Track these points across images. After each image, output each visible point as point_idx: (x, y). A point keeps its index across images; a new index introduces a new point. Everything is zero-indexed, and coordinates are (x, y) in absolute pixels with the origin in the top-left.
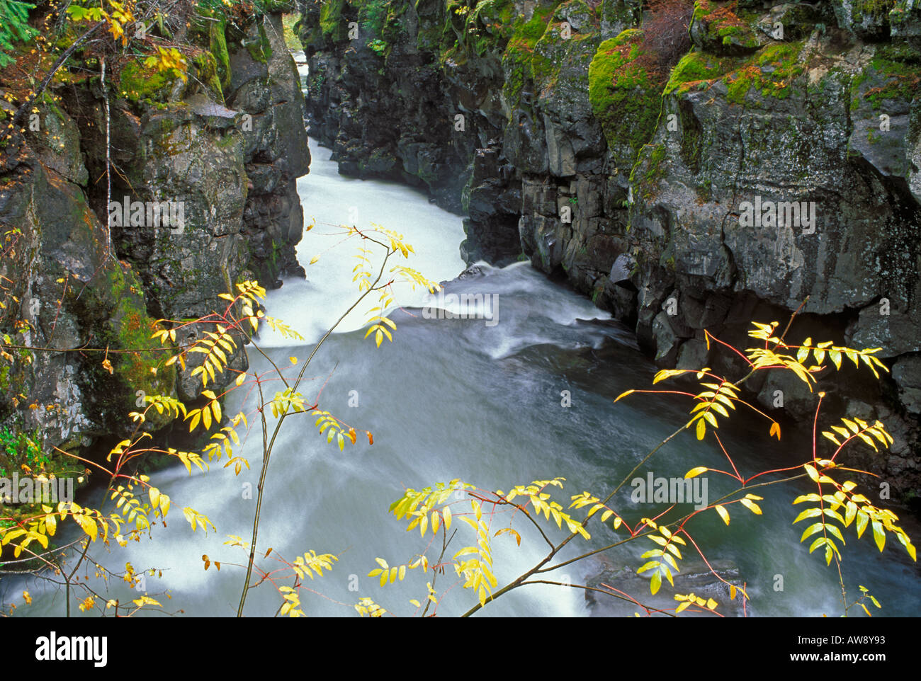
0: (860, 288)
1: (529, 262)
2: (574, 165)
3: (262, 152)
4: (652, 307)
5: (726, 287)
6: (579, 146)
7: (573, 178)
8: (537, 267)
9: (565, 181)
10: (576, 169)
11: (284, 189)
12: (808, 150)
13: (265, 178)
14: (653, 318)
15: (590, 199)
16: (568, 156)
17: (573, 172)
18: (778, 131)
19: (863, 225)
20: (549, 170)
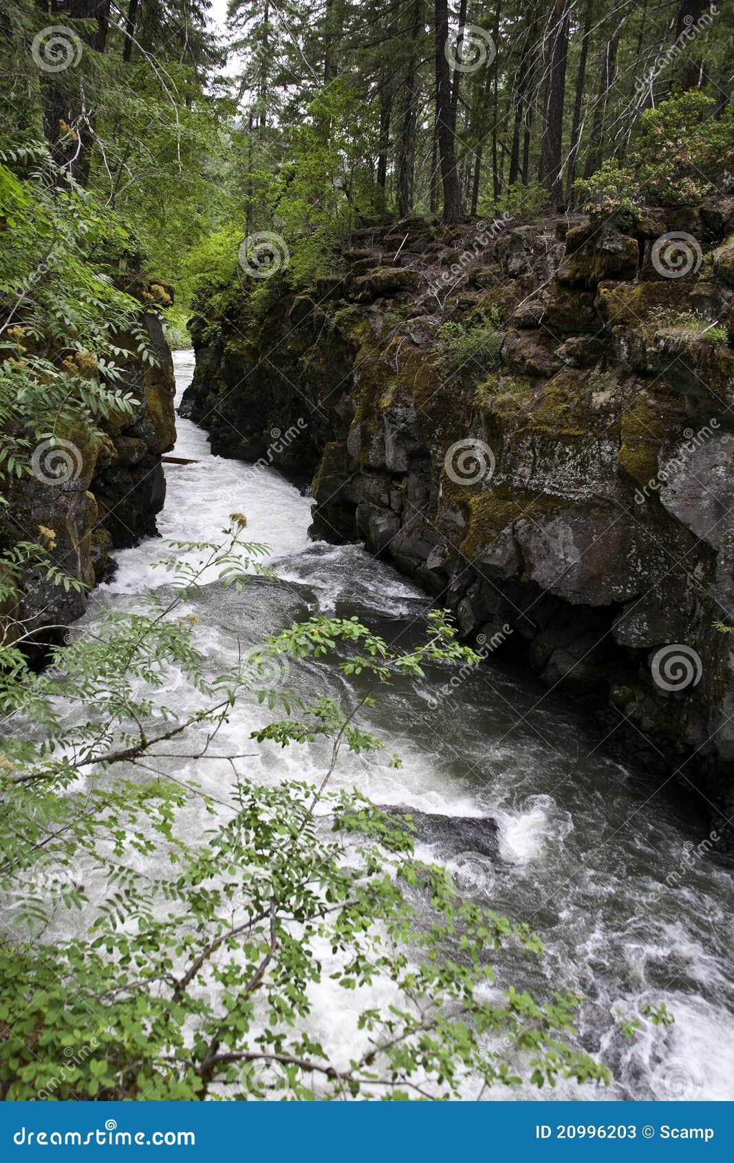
0: (625, 586)
1: (362, 544)
2: (406, 462)
3: (131, 427)
4: (458, 592)
5: (514, 577)
6: (412, 446)
7: (405, 474)
8: (369, 549)
9: (398, 476)
10: (409, 466)
11: (149, 462)
12: (588, 462)
13: (131, 450)
14: (459, 601)
15: (417, 494)
16: (402, 454)
17: (406, 469)
18: (565, 445)
19: (629, 531)
20: (384, 465)
